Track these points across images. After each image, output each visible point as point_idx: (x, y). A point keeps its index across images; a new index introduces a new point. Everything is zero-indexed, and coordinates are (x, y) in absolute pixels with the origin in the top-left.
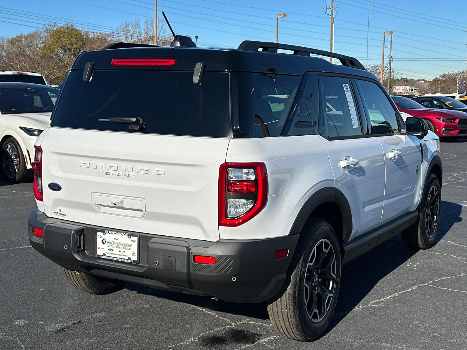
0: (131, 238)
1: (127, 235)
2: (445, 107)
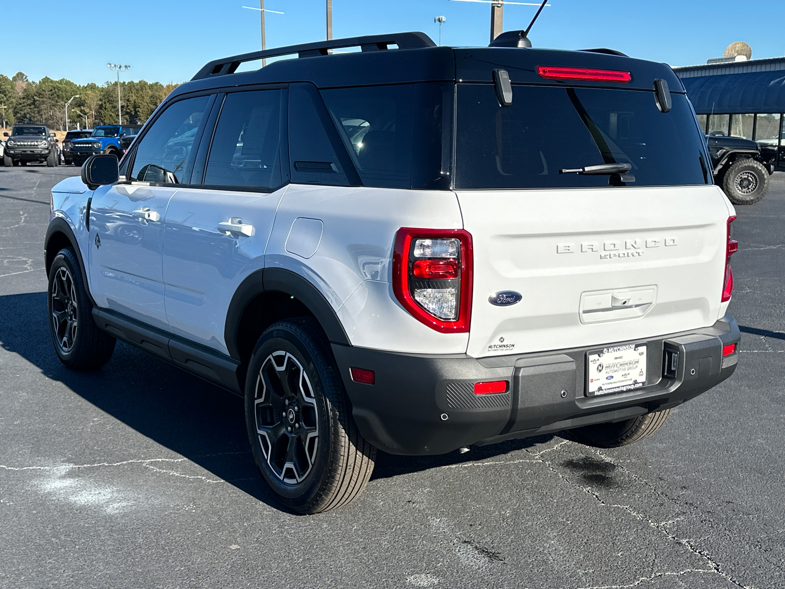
0: (638, 349)
1: (633, 347)
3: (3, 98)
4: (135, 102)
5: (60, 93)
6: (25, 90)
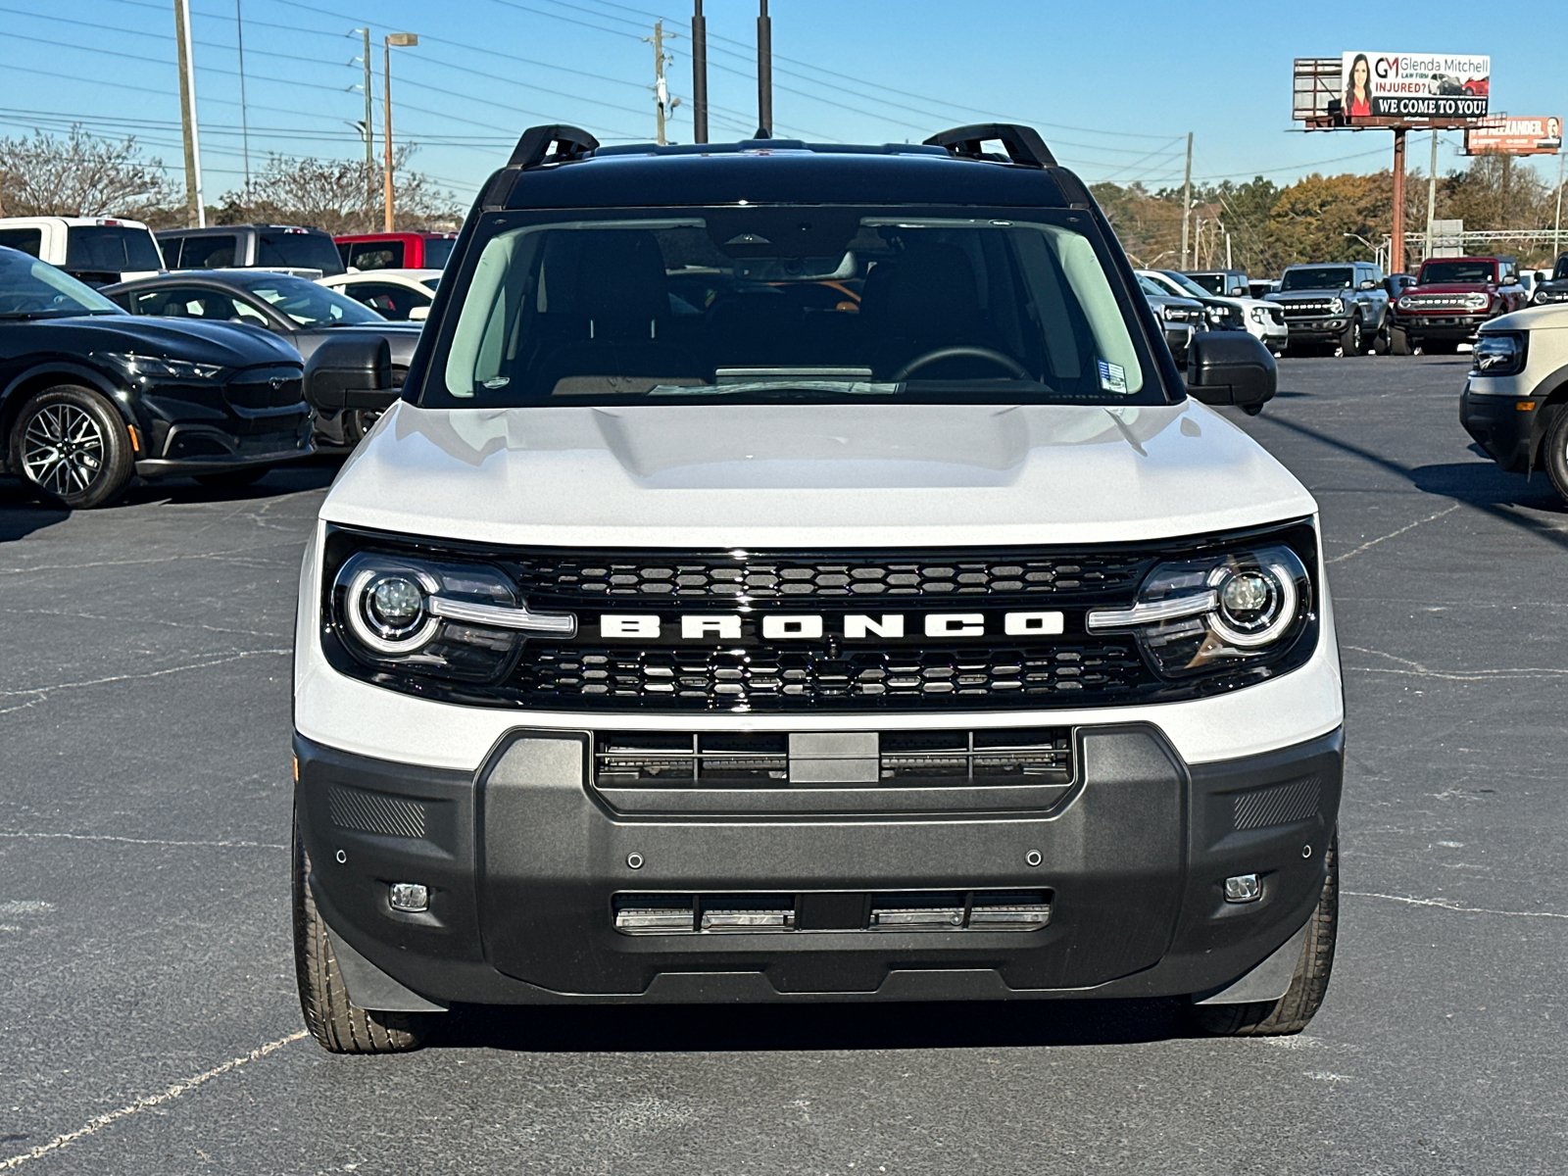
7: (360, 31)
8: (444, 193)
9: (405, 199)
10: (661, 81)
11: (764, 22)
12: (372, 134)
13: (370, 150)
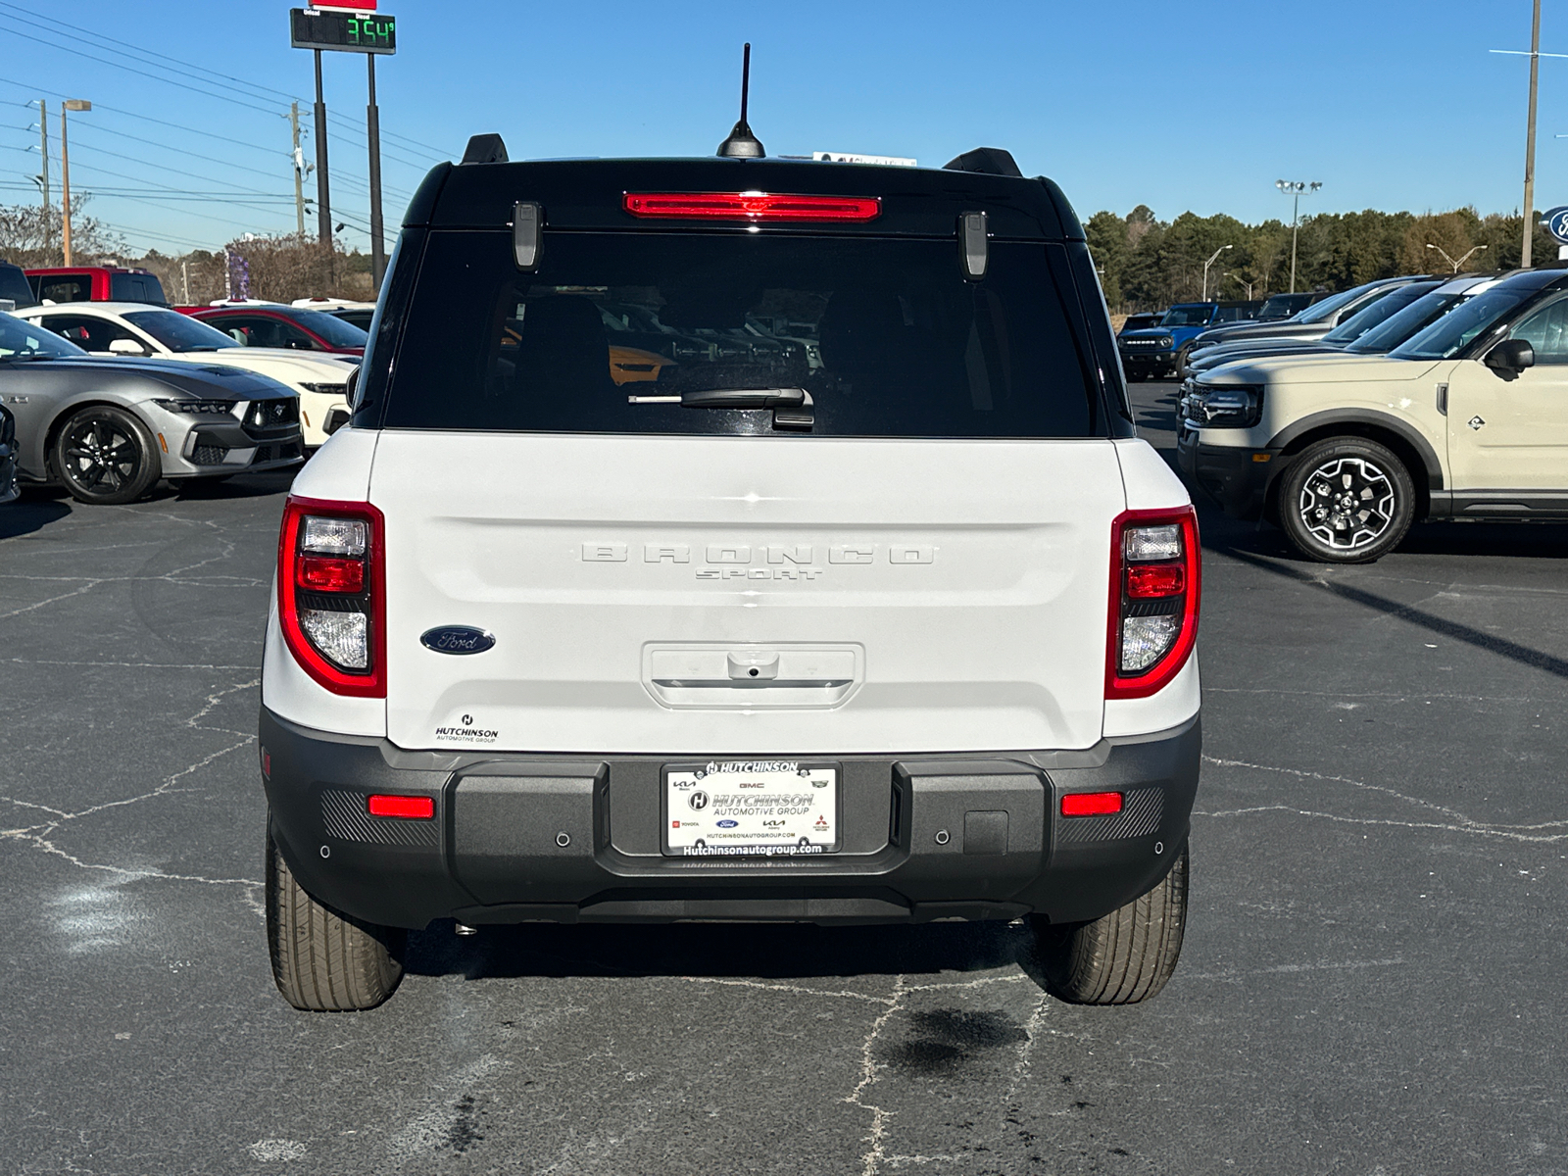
0: (809, 774)
1: (795, 768)
2: (314, 345)
3: (1103, 255)
4: (1349, 254)
5: (1208, 242)
6: (1144, 239)
7: (38, 103)
8: (116, 235)
9: (81, 240)
10: (298, 149)
11: (372, 109)
12: (48, 186)
13: (46, 199)
